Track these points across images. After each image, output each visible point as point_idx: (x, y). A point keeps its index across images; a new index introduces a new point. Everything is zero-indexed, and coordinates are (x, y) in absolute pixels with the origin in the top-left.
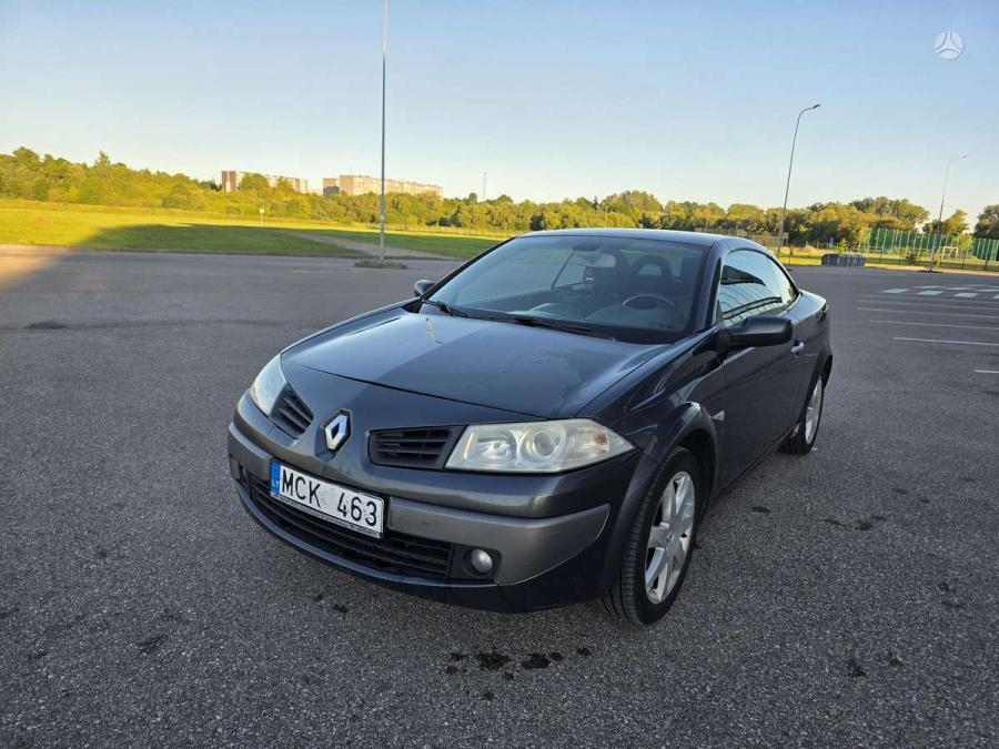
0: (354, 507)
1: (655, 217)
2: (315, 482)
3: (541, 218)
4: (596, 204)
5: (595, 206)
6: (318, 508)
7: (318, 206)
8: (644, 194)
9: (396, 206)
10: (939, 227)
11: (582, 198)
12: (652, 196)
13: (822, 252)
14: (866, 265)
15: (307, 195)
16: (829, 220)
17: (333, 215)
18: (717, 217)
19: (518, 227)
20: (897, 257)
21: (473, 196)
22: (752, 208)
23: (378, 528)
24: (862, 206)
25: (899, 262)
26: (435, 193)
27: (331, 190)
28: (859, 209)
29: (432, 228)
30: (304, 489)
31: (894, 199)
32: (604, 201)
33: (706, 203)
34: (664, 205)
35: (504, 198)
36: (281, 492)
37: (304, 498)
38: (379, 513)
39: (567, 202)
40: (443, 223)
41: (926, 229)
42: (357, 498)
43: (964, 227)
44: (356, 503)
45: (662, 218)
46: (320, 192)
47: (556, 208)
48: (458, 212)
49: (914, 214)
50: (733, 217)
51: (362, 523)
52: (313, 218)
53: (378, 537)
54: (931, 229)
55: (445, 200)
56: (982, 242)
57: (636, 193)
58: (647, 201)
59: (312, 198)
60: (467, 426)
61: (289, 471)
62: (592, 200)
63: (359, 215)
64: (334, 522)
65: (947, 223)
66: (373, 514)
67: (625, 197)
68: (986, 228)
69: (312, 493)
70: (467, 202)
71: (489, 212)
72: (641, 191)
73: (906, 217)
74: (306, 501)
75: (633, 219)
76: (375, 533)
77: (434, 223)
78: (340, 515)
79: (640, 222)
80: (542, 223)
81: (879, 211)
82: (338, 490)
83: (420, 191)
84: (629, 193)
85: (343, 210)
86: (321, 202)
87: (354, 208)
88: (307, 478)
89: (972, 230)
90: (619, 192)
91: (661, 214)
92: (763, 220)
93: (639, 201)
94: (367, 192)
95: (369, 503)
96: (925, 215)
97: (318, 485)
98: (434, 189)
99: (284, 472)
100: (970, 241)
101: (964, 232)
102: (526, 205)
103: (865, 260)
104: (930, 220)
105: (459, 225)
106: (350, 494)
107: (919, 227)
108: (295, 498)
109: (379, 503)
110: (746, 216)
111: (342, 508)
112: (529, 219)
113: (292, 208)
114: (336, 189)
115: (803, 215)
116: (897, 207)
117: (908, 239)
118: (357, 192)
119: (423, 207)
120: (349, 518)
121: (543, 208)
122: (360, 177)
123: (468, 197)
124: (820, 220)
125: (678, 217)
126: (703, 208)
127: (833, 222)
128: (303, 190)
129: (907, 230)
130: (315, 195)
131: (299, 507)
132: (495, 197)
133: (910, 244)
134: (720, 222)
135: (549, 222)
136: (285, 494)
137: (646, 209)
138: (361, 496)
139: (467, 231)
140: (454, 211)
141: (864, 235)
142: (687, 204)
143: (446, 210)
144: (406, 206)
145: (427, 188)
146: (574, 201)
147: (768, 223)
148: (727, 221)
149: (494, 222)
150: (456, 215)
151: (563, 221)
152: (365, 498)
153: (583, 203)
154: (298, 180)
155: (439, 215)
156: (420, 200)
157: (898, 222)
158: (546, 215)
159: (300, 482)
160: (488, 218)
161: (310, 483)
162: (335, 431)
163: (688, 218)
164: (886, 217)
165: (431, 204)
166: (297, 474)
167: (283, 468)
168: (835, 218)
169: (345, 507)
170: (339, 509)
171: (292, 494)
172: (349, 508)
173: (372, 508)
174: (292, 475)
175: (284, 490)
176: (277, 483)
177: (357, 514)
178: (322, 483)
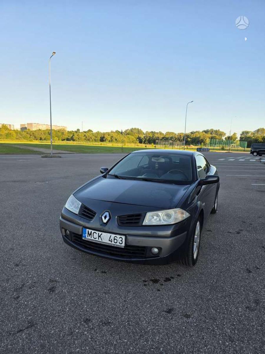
0: (114, 239)
1: (142, 137)
2: (100, 233)
3: (104, 137)
4: (122, 132)
5: (122, 133)
6: (102, 241)
7: (19, 134)
8: (138, 129)
9: (50, 134)
10: (229, 138)
11: (117, 131)
12: (140, 130)
13: (196, 147)
14: (210, 151)
15: (14, 130)
16: (197, 136)
17: (25, 138)
18: (162, 136)
19: (95, 141)
20: (218, 148)
21: (78, 130)
22: (173, 133)
23: (123, 245)
24: (206, 132)
25: (219, 150)
26: (64, 129)
27: (23, 129)
28: (206, 133)
29: (64, 142)
30: (96, 236)
31: (215, 130)
32: (125, 131)
33: (158, 132)
34: (145, 132)
35: (90, 131)
36: (87, 237)
37: (96, 238)
38: (124, 240)
39: (112, 132)
40: (68, 140)
41: (226, 139)
42: (116, 237)
43: (236, 138)
44: (115, 238)
45: (144, 137)
46: (19, 130)
47: (109, 134)
48: (73, 136)
49: (222, 134)
50: (167, 136)
51: (118, 244)
52: (17, 139)
53: (123, 247)
54: (227, 139)
55: (68, 131)
56: (242, 142)
57: (135, 129)
58: (139, 131)
59: (16, 132)
60: (146, 213)
61: (90, 231)
62: (120, 131)
63: (35, 137)
64: (107, 244)
65: (231, 137)
66: (122, 241)
67: (132, 130)
68: (243, 138)
69: (99, 236)
70: (76, 132)
71: (85, 136)
72: (137, 128)
73: (219, 135)
74: (97, 239)
75: (135, 137)
76: (122, 246)
77: (64, 140)
78: (110, 242)
79: (137, 138)
80: (104, 139)
81: (211, 134)
82: (109, 235)
83: (58, 128)
84: (133, 129)
85: (29, 136)
86: (20, 133)
87: (33, 135)
88: (97, 232)
89: (239, 139)
90: (130, 128)
91: (144, 135)
92: (177, 137)
93: (136, 131)
94: (38, 129)
95: (120, 238)
96: (225, 134)
97: (102, 234)
98: (64, 128)
99: (88, 231)
100: (239, 142)
101: (237, 139)
102: (98, 133)
103: (209, 149)
104: (226, 136)
105: (74, 140)
106: (113, 236)
107: (224, 138)
108: (92, 239)
109: (124, 237)
110: (171, 136)
111: (110, 240)
112: (99, 138)
113: (8, 135)
114: (26, 128)
115: (189, 135)
116: (216, 132)
117: (221, 142)
118: (34, 129)
119: (60, 134)
120: (113, 243)
121: (104, 134)
122: (35, 123)
123: (76, 130)
124: (194, 136)
125: (150, 137)
126: (157, 133)
127: (198, 137)
128: (12, 129)
129: (220, 139)
130: (17, 130)
131: (94, 241)
132: (86, 130)
133: (222, 144)
134: (163, 138)
135: (107, 139)
136: (88, 238)
137: (139, 134)
138: (117, 236)
139: (77, 142)
140: (72, 135)
141: (208, 141)
142: (152, 132)
143: (68, 135)
144: (54, 134)
145: (62, 128)
146: (115, 131)
147: (178, 138)
148: (166, 137)
149: (87, 139)
150: (72, 137)
151: (111, 139)
152: (118, 236)
153: (117, 132)
154: (10, 125)
155: (66, 137)
156: (59, 132)
157: (217, 137)
158: (105, 136)
159: (95, 234)
160: (84, 137)
161: (99, 234)
162: (105, 217)
163: (153, 137)
164: (214, 135)
165: (63, 133)
166: (93, 231)
167: (87, 230)
168: (199, 136)
169: (111, 240)
170: (109, 240)
171: (91, 238)
172: (113, 240)
173: (121, 239)
174: (91, 232)
175: (88, 237)
176: (85, 235)
177: (116, 241)
178: (103, 233)
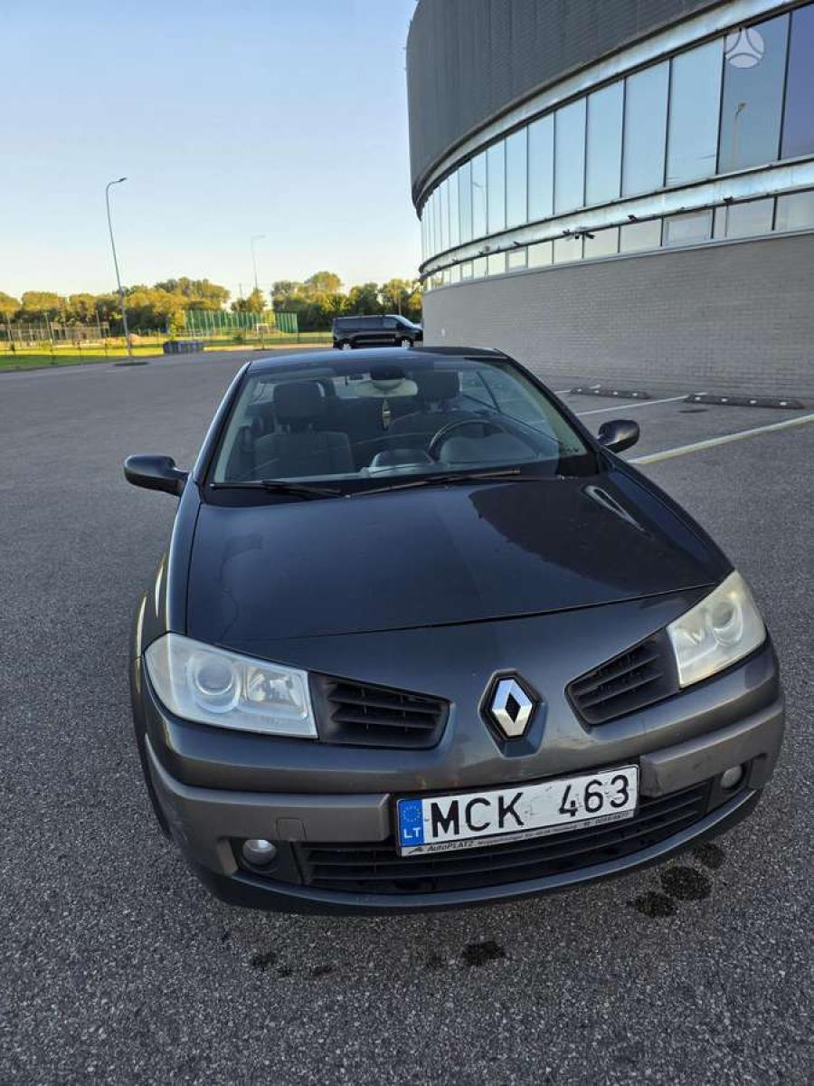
0: (588, 796)
2: (509, 794)
6: (520, 828)
10: (243, 305)
13: (162, 340)
14: (206, 349)
16: (142, 304)
18: (14, 309)
20: (225, 338)
22: (51, 296)
23: (632, 804)
24: (169, 287)
25: (228, 343)
28: (168, 291)
30: (484, 814)
31: (195, 280)
36: (428, 838)
37: (486, 826)
38: (632, 785)
41: (234, 308)
42: (595, 782)
43: (263, 305)
44: (593, 789)
49: (218, 294)
50: (31, 308)
51: (607, 809)
53: (632, 816)
54: (238, 308)
56: (282, 317)
61: (444, 804)
64: (552, 832)
65: (249, 300)
66: (623, 791)
68: (282, 303)
69: (505, 811)
73: (212, 297)
74: (492, 829)
76: (629, 812)
78: (567, 818)
81: (185, 293)
82: (559, 786)
88: (491, 796)
89: (269, 307)
92: (70, 309)
96: (226, 295)
97: (519, 795)
99: (435, 806)
100: (272, 317)
101: (265, 309)
103: (203, 344)
104: (234, 298)
106: (579, 783)
107: (226, 307)
108: (465, 832)
109: (630, 772)
110: (47, 306)
111: (567, 806)
115: (113, 301)
116: (200, 287)
117: (221, 319)
120: (581, 814)
124: (133, 305)
127: (146, 307)
129: (216, 310)
131: (475, 844)
133: (223, 324)
134: (19, 315)
136: (438, 839)
138: (599, 776)
141: (181, 317)
147: (77, 313)
148: (27, 313)
152: (605, 777)
157: (208, 302)
159: (476, 808)
161: (501, 800)
162: (513, 708)
164: (195, 298)
166: (463, 800)
167: (427, 804)
168: (147, 303)
169: (573, 803)
170: (562, 811)
171: (457, 832)
172: (580, 801)
173: (620, 784)
174: (455, 805)
175: (435, 834)
176: (417, 830)
177: (594, 802)
178: (526, 790)
